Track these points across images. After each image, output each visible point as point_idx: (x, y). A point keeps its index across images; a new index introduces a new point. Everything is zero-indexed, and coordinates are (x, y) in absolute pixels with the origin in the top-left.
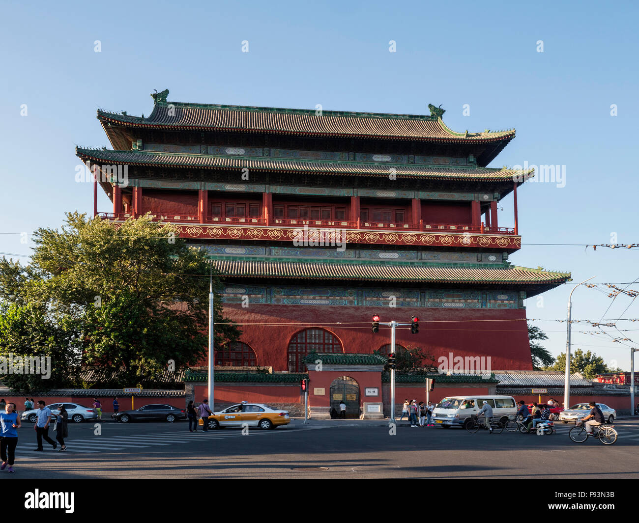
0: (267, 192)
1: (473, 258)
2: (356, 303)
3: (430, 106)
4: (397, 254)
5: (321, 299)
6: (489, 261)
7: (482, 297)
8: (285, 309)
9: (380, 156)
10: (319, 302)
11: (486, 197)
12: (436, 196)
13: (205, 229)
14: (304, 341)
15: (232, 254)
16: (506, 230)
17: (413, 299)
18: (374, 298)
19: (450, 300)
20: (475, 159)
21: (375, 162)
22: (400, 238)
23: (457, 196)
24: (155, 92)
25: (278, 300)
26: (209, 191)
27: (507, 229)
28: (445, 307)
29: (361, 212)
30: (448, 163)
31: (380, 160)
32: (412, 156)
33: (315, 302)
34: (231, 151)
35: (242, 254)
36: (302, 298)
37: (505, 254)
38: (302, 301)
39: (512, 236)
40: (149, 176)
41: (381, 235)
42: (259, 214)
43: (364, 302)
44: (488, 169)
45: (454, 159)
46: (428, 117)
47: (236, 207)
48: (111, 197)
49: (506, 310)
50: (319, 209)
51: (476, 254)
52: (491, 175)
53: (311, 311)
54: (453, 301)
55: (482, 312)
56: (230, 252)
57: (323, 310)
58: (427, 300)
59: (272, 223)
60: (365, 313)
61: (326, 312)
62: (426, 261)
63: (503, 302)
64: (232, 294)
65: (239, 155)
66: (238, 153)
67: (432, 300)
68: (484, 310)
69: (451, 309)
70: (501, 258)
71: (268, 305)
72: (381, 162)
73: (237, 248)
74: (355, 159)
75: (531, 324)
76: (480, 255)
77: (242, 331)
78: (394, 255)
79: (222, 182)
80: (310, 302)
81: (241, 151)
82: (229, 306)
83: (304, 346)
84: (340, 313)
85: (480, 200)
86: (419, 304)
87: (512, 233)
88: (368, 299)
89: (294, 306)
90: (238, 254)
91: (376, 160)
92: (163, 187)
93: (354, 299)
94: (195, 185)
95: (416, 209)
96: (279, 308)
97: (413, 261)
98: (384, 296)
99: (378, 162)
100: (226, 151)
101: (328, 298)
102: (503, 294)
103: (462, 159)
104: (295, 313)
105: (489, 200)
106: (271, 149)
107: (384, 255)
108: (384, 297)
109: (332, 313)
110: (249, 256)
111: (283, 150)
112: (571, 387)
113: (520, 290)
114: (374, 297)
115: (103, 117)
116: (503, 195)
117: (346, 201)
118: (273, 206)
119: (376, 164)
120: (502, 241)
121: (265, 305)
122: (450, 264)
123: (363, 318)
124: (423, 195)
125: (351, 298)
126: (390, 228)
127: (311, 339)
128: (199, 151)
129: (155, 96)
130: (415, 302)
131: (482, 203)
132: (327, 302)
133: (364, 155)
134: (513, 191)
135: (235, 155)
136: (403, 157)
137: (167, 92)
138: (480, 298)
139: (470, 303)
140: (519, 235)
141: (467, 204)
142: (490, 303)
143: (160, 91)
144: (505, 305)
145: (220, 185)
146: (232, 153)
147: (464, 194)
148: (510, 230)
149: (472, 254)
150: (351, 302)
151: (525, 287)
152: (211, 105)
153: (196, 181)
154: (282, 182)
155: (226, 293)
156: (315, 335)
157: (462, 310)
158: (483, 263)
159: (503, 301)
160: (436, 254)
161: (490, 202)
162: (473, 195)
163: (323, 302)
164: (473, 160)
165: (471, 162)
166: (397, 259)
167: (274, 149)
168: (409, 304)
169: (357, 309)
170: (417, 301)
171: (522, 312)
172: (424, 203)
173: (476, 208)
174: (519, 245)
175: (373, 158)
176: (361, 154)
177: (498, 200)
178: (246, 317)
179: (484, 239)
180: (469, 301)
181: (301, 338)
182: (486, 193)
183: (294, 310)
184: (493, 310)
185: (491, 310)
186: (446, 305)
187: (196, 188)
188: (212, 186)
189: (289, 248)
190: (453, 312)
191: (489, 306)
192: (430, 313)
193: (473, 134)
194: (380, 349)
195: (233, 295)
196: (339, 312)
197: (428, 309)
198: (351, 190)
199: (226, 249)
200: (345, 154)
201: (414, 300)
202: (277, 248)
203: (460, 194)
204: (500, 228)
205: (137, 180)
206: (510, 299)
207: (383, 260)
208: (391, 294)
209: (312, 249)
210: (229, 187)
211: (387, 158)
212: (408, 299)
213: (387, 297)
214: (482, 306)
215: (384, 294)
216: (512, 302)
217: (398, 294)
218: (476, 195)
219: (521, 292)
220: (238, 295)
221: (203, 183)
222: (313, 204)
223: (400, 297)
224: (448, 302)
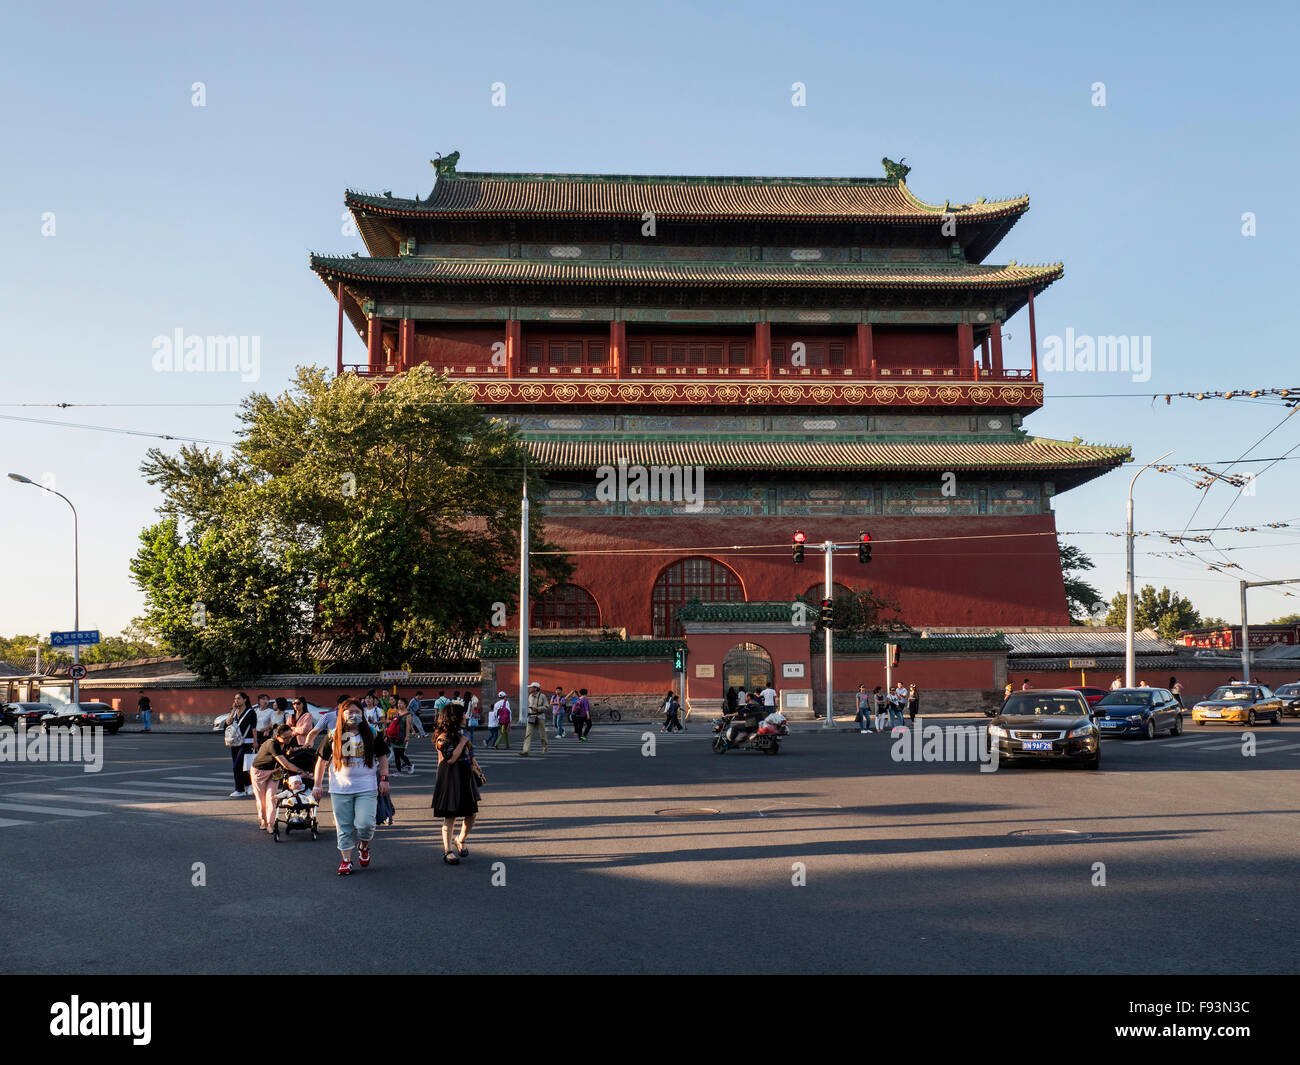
0: (617, 320)
1: (963, 424)
2: (766, 511)
3: (885, 161)
4: (834, 422)
6: (990, 429)
7: (980, 494)
8: (647, 524)
9: (803, 251)
11: (982, 317)
12: (897, 317)
13: (515, 387)
14: (679, 581)
15: (561, 429)
16: (1016, 374)
17: (862, 501)
18: (796, 502)
19: (925, 502)
20: (963, 250)
21: (796, 261)
22: (838, 393)
23: (932, 317)
24: (438, 157)
25: (636, 508)
26: (523, 322)
27: (1019, 371)
28: (916, 514)
29: (773, 350)
30: (917, 260)
31: (803, 257)
32: (856, 248)
34: (559, 252)
35: (576, 429)
36: (675, 504)
37: (1017, 416)
38: (676, 510)
39: (1027, 384)
40: (426, 299)
41: (807, 389)
42: (603, 359)
43: (779, 508)
44: (984, 266)
45: (926, 252)
46: (882, 180)
47: (566, 347)
48: (365, 338)
49: (1021, 517)
50: (703, 347)
51: (967, 418)
52: (990, 278)
53: (691, 527)
54: (930, 504)
55: (980, 521)
56: (555, 426)
57: (711, 525)
58: (885, 502)
59: (625, 373)
60: (781, 528)
61: (716, 527)
62: (883, 433)
63: (1015, 502)
64: (559, 499)
65: (571, 258)
66: (571, 255)
67: (893, 502)
68: (982, 518)
69: (927, 518)
70: (1009, 424)
71: (620, 519)
72: (806, 261)
73: (569, 418)
74: (761, 258)
75: (1064, 541)
76: (973, 419)
77: (576, 564)
78: (829, 424)
79: (546, 306)
81: (574, 252)
82: (555, 521)
83: (679, 589)
84: (739, 529)
85: (973, 321)
86: (871, 510)
87: (1029, 379)
88: (786, 502)
89: (662, 519)
90: (572, 430)
91: (796, 258)
92: (448, 318)
93: (762, 503)
94: (500, 313)
95: (865, 340)
96: (637, 523)
97: (860, 433)
98: (812, 496)
99: (800, 261)
100: (551, 252)
101: (718, 504)
102: (1014, 488)
103: (940, 251)
104: (664, 531)
105: (988, 322)
106: (624, 246)
107: (812, 425)
108: (812, 499)
109: (727, 529)
110: (587, 432)
111: (645, 247)
112: (1138, 655)
113: (1044, 481)
114: (795, 499)
115: (355, 202)
116: (1010, 313)
117: (747, 331)
118: (628, 343)
119: (796, 265)
120: (1012, 393)
121: (614, 518)
122: (924, 437)
123: (778, 536)
124: (876, 316)
125: (758, 502)
126: (820, 377)
127: (690, 576)
128: (505, 254)
129: (438, 163)
130: (864, 506)
131: (976, 326)
132: (717, 510)
133: (777, 250)
134: (1027, 305)
135: (565, 258)
136: (841, 251)
137: (456, 155)
138: (975, 497)
139: (958, 506)
140: (1040, 381)
141: (950, 331)
142: (993, 504)
143: (445, 155)
144: (1019, 509)
145: (540, 310)
146: (560, 254)
147: (946, 313)
148: (1024, 374)
149: (961, 418)
150: (757, 509)
151: (1053, 475)
152: (527, 175)
153: (502, 305)
154: (642, 302)
155: (550, 499)
156: (698, 569)
157: (945, 519)
158: (979, 433)
159: (1014, 500)
160: (899, 419)
161: (988, 325)
162: (958, 313)
163: (711, 511)
164: (958, 252)
165: (954, 257)
166: (834, 430)
167: (629, 246)
168: (855, 511)
169: (767, 520)
170: (868, 505)
171: (1048, 519)
172: (879, 330)
173: (965, 336)
174: (1041, 401)
175: (792, 254)
176: (772, 248)
177: (1003, 322)
178: (582, 541)
179: (981, 391)
180: (958, 502)
181: (675, 576)
182: (982, 309)
183: (663, 526)
184: (998, 517)
185: (995, 517)
186: (919, 510)
187: (501, 318)
188: (528, 313)
189: (655, 417)
190: (930, 524)
191: (991, 510)
192: (892, 526)
193: (957, 207)
194: (807, 593)
195: (561, 502)
196: (737, 528)
197: (887, 518)
198: (756, 312)
199: (551, 421)
200: (745, 250)
201: (864, 502)
202: (633, 416)
203: (938, 313)
204: (1006, 371)
205: (406, 307)
206: (1028, 496)
207: (810, 433)
208: (823, 494)
209: (691, 418)
210: (555, 314)
211: (814, 254)
212: (853, 502)
213: (818, 499)
214: (979, 510)
215: (813, 494)
216: (1030, 502)
217: (836, 493)
218: (965, 313)
219: (1046, 483)
220: (569, 502)
221: (513, 308)
222: (693, 339)
223: (839, 499)
224: (921, 505)
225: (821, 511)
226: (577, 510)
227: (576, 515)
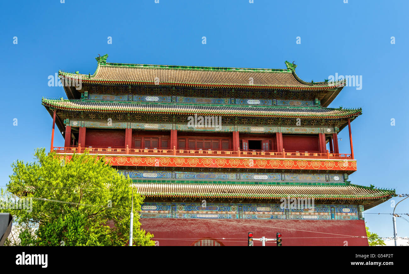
0: (174, 129)
1: (323, 178)
2: (238, 217)
3: (286, 62)
4: (267, 176)
5: (212, 214)
6: (335, 180)
7: (331, 210)
8: (185, 222)
9: (252, 100)
10: (210, 216)
11: (329, 130)
13: (129, 158)
15: (148, 177)
17: (280, 213)
18: (251, 213)
19: (307, 213)
20: (320, 101)
21: (249, 105)
22: (268, 163)
23: (308, 130)
24: (99, 56)
25: (180, 215)
26: (133, 129)
28: (304, 219)
30: (300, 105)
31: (252, 103)
32: (275, 100)
33: (207, 216)
35: (155, 178)
36: (198, 213)
37: (346, 175)
38: (198, 216)
40: (91, 118)
41: (255, 161)
42: (168, 146)
43: (244, 215)
44: (329, 109)
45: (304, 102)
46: (285, 70)
47: (152, 140)
48: (64, 135)
49: (350, 221)
50: (210, 141)
51: (324, 175)
52: (332, 114)
53: (205, 224)
54: (310, 214)
55: (332, 223)
56: (146, 176)
57: (213, 223)
58: (290, 213)
59: (177, 153)
61: (215, 224)
62: (288, 181)
64: (147, 210)
65: (154, 102)
66: (154, 100)
67: (293, 213)
68: (333, 221)
69: (308, 221)
70: (342, 178)
71: (173, 219)
72: (254, 105)
73: (152, 173)
74: (235, 103)
76: (327, 176)
78: (264, 177)
79: (143, 122)
80: (204, 216)
81: (156, 99)
84: (226, 225)
85: (325, 132)
86: (284, 217)
87: (350, 158)
88: (247, 213)
89: (192, 220)
90: (153, 178)
92: (100, 127)
93: (236, 213)
94: (123, 125)
95: (280, 140)
96: (181, 222)
97: (278, 181)
98: (258, 210)
99: (251, 105)
100: (146, 99)
101: (217, 213)
102: (346, 207)
103: (310, 101)
104: (192, 225)
105: (331, 133)
106: (177, 97)
107: (257, 177)
108: (258, 211)
109: (220, 225)
110: (160, 179)
111: (185, 97)
113: (359, 204)
114: (251, 211)
116: (341, 129)
117: (229, 135)
119: (250, 107)
120: (343, 165)
121: (171, 219)
122: (306, 183)
123: (243, 229)
124: (284, 130)
125: (234, 212)
126: (260, 155)
128: (127, 99)
129: (99, 59)
130: (281, 215)
131: (326, 135)
132: (216, 216)
133: (242, 100)
134: (348, 125)
135: (152, 101)
136: (268, 101)
138: (329, 211)
142: (337, 215)
144: (349, 217)
145: (141, 124)
146: (150, 100)
147: (314, 129)
149: (321, 175)
150: (234, 215)
151: (362, 202)
153: (124, 122)
154: (184, 121)
155: (142, 210)
157: (317, 221)
158: (330, 182)
159: (346, 213)
160: (295, 175)
162: (319, 129)
163: (214, 216)
164: (318, 102)
165: (316, 104)
166: (267, 180)
167: (179, 97)
168: (277, 217)
169: (238, 221)
170: (283, 215)
171: (361, 222)
172: (285, 136)
173: (322, 138)
174: (355, 168)
175: (248, 102)
176: (239, 99)
177: (338, 133)
179: (330, 163)
180: (322, 214)
182: (329, 127)
183: (192, 223)
184: (340, 221)
185: (338, 221)
186: (305, 217)
187: (124, 127)
188: (135, 126)
189: (189, 173)
190: (310, 223)
191: (337, 217)
192: (293, 225)
193: (317, 83)
197: (291, 221)
198: (233, 127)
199: (144, 174)
200: (228, 100)
202: (180, 172)
203: (310, 128)
204: (340, 154)
205: (83, 122)
206: (352, 211)
207: (257, 181)
208: (263, 209)
209: (205, 173)
210: (148, 126)
211: (257, 102)
212: (276, 213)
213: (260, 211)
214: (332, 217)
215: (259, 209)
216: (353, 214)
217: (268, 209)
218: (322, 129)
219: (360, 206)
220: (151, 211)
221: (129, 123)
222: (206, 137)
223: (270, 211)
224: (306, 215)
225: (262, 217)
226: (154, 215)
227: (154, 217)
